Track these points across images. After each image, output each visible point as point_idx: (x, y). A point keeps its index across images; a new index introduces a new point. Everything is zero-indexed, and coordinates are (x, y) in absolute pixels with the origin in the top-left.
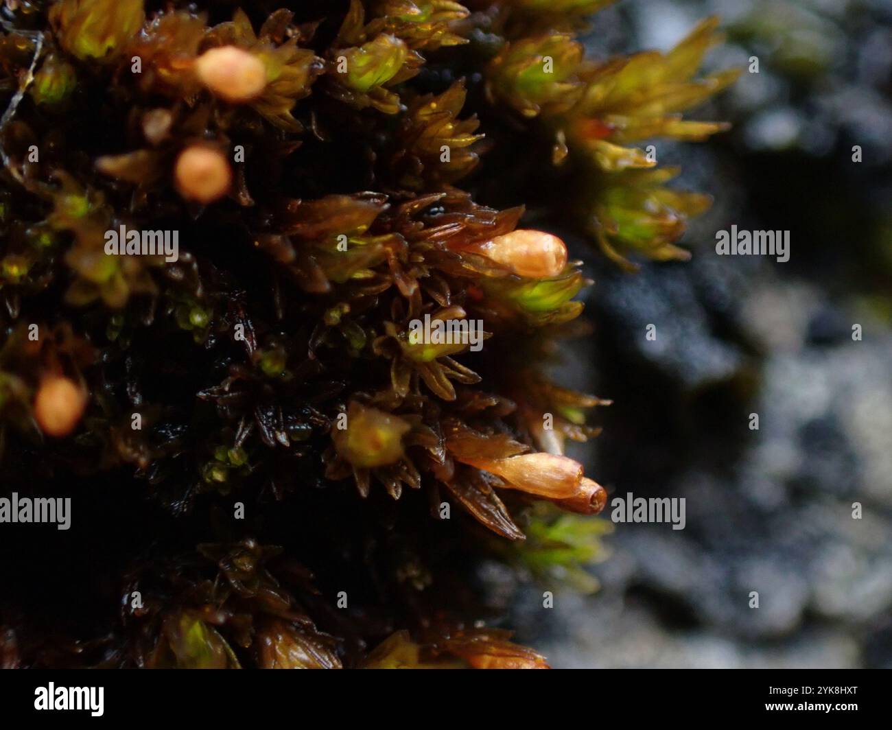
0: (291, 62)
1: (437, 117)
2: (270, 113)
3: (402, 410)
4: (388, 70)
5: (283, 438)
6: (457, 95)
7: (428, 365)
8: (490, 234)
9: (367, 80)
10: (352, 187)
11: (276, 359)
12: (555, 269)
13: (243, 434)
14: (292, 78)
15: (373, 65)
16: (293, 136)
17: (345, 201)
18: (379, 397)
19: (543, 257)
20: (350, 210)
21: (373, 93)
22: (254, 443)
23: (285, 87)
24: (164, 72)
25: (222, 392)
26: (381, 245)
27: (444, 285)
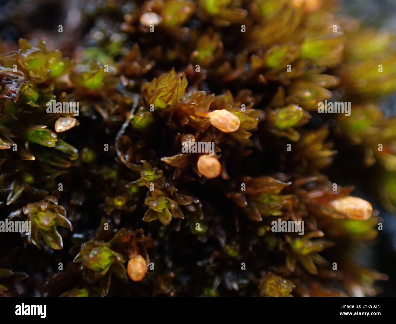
0: (250, 115)
1: (315, 142)
2: (239, 137)
3: (291, 277)
4: (294, 120)
5: (235, 286)
6: (324, 132)
7: (306, 257)
8: (335, 197)
9: (284, 124)
10: (272, 171)
11: (235, 250)
12: (366, 216)
13: (217, 282)
14: (251, 123)
15: (287, 119)
16: (247, 148)
17: (271, 180)
18: (281, 270)
19: (361, 211)
20: (273, 184)
21: (286, 130)
22: (222, 288)
23: (247, 126)
24: (193, 118)
25: (208, 264)
26: (286, 200)
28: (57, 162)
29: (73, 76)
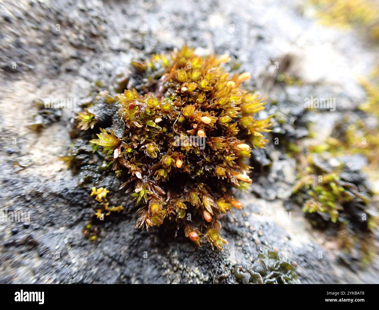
0: (214, 118)
1: (233, 127)
2: (210, 125)
3: (225, 167)
4: (227, 120)
5: (208, 170)
6: (236, 124)
7: (229, 161)
8: (239, 144)
9: (224, 121)
10: (220, 135)
11: (208, 159)
12: (248, 150)
13: (203, 168)
14: (214, 121)
15: (225, 120)
16: (213, 128)
17: (220, 138)
18: (222, 165)
19: (246, 148)
20: (220, 139)
21: (224, 123)
22: (204, 170)
23: (213, 122)
24: (196, 119)
25: (200, 163)
26: (224, 144)
27: (232, 150)
28: (155, 131)
29: (160, 106)
